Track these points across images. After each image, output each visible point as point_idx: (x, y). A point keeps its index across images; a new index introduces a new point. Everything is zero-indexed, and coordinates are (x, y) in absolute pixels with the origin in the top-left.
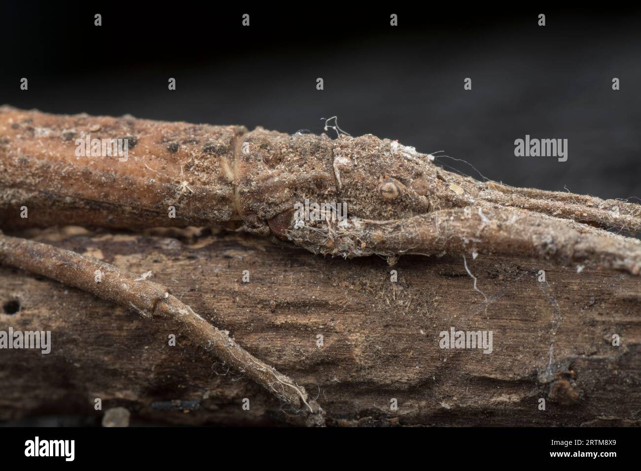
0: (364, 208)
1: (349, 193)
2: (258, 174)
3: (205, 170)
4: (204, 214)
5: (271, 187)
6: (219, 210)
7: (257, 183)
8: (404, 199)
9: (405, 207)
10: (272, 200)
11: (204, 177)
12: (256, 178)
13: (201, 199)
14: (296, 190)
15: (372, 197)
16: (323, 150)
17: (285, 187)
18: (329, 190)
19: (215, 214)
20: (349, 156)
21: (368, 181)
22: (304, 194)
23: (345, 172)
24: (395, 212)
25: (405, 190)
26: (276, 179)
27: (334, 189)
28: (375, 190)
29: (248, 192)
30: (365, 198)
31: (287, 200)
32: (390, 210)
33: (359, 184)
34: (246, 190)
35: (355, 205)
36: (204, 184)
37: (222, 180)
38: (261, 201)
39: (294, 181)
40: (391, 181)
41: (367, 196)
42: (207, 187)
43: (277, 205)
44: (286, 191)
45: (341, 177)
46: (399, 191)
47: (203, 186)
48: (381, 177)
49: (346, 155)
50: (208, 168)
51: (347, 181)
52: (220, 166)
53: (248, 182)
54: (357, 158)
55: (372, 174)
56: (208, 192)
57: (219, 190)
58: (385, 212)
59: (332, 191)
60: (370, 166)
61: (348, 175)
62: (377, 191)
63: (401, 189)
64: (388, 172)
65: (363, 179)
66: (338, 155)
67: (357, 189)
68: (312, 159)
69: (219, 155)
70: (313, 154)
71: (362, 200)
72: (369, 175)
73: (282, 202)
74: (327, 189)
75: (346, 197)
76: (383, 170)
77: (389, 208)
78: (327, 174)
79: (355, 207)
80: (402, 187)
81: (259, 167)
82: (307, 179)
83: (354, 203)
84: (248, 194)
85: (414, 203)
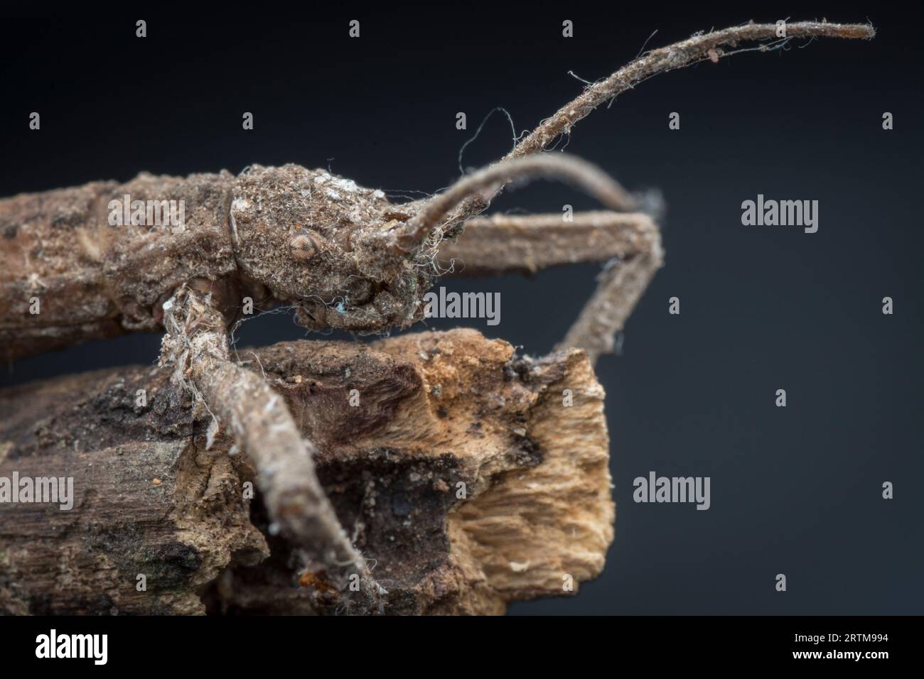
0: (273, 272)
1: (251, 252)
2: (128, 242)
3: (58, 252)
4: (71, 313)
5: (145, 258)
6: (89, 303)
7: (128, 256)
8: (324, 258)
9: (329, 269)
10: (149, 277)
11: (59, 262)
12: (125, 248)
13: (60, 294)
14: (180, 257)
15: (281, 256)
16: (215, 195)
17: (164, 256)
18: (221, 251)
19: (85, 311)
20: (252, 198)
21: (273, 234)
22: (191, 262)
23: (244, 222)
24: (314, 277)
25: (324, 245)
26: (151, 246)
27: (228, 249)
28: (283, 246)
29: (118, 270)
30: (272, 258)
31: (169, 275)
32: (306, 275)
33: (262, 239)
34: (114, 268)
35: (262, 268)
36: (61, 271)
37: (85, 260)
38: (137, 280)
39: (174, 246)
40: (304, 233)
41: (274, 255)
42: (65, 275)
43: (157, 283)
44: (165, 262)
45: (238, 229)
46: (314, 246)
47: (59, 276)
48: (292, 227)
49: (249, 197)
50: (61, 248)
51: (247, 234)
52: (77, 242)
53: (115, 255)
54: (263, 201)
55: (280, 223)
56: (67, 281)
57: (80, 274)
58: (301, 277)
59: (225, 253)
60: (278, 211)
61: (247, 225)
62: (285, 248)
63: (317, 243)
64: (301, 219)
65: (268, 231)
66: (238, 197)
67: (262, 246)
68: (199, 210)
69: (73, 227)
70: (200, 202)
71: (269, 261)
72: (276, 224)
73: (162, 279)
74: (219, 250)
75: (248, 257)
76: (296, 217)
77: (305, 272)
78: (217, 229)
79: (261, 271)
80: (319, 240)
81: (129, 232)
82: (191, 241)
83: (260, 265)
84: (119, 273)
85: (338, 264)
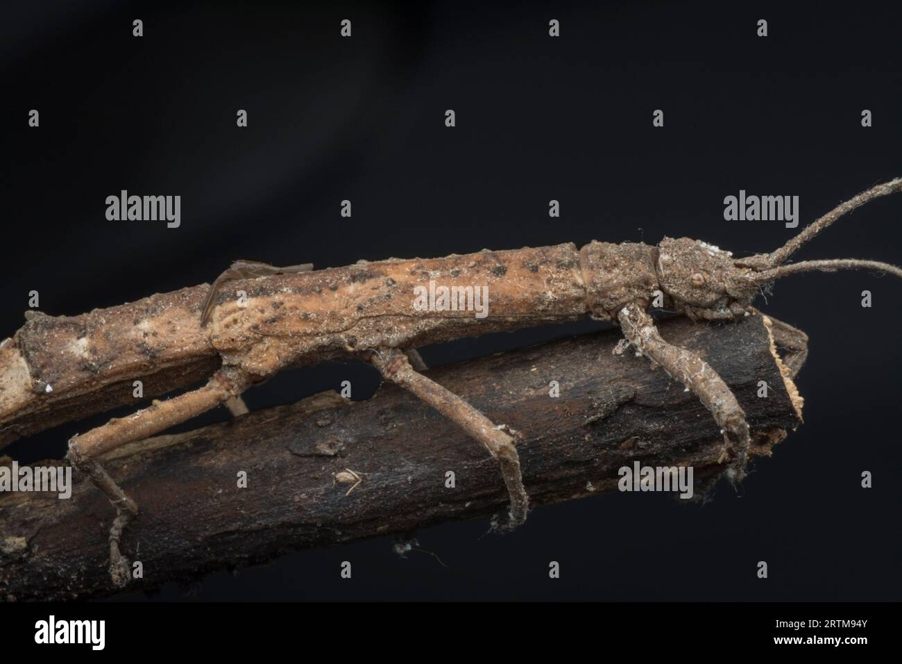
0: (680, 291)
1: (670, 280)
2: (601, 278)
3: (562, 280)
4: (567, 311)
5: (612, 287)
6: (576, 307)
7: (601, 285)
8: (708, 285)
9: (710, 290)
10: (613, 296)
11: (562, 285)
12: (600, 281)
13: (563, 302)
14: (630, 287)
15: (686, 283)
16: (645, 256)
17: (622, 286)
18: (653, 286)
19: (574, 310)
20: (670, 253)
21: (683, 272)
22: (636, 290)
23: (667, 265)
24: (702, 294)
25: (709, 278)
26: (615, 281)
29: (596, 292)
30: (681, 285)
31: (624, 296)
32: (698, 293)
33: (676, 274)
34: (594, 291)
36: (563, 290)
37: (575, 285)
38: (605, 297)
40: (699, 273)
41: (682, 282)
42: (566, 292)
43: (616, 299)
44: (622, 289)
45: (664, 269)
46: (704, 279)
47: (563, 293)
48: (692, 269)
49: (668, 253)
50: (563, 279)
51: (668, 272)
52: (572, 276)
53: (594, 284)
54: (676, 255)
55: (686, 267)
56: (567, 296)
57: (574, 292)
58: (695, 294)
59: (656, 287)
60: (685, 261)
61: (669, 267)
62: (689, 279)
63: (706, 277)
64: (697, 265)
65: (680, 271)
66: (662, 253)
67: (675, 278)
68: (637, 264)
69: (569, 268)
70: (637, 260)
71: (679, 285)
72: (684, 268)
73: (620, 297)
75: (668, 283)
76: (694, 264)
77: (698, 291)
80: (707, 277)
82: (637, 280)
84: (596, 294)
85: (715, 288)
